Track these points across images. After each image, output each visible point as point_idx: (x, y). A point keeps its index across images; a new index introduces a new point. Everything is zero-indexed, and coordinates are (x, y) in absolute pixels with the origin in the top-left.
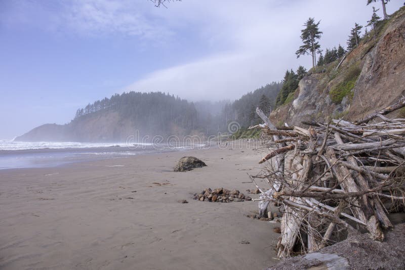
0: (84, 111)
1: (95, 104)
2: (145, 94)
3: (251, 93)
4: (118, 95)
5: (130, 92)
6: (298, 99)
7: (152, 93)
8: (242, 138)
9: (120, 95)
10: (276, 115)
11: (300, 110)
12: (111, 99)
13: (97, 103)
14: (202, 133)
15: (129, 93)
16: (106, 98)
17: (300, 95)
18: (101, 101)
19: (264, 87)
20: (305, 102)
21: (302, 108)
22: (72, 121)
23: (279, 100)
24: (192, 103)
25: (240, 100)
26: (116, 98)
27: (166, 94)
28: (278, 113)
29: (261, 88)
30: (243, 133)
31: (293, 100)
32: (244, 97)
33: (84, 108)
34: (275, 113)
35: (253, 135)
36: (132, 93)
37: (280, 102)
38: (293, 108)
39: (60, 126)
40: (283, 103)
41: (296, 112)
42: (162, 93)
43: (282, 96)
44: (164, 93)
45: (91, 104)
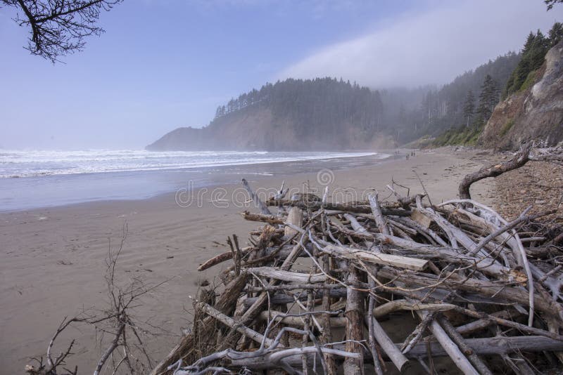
0: (226, 109)
1: (240, 98)
2: (308, 81)
3: (471, 72)
4: (271, 85)
5: (287, 80)
6: (541, 83)
7: (318, 80)
8: (451, 144)
9: (273, 84)
10: (506, 109)
11: (544, 101)
12: (261, 90)
13: (243, 97)
14: (391, 136)
15: (285, 80)
16: (254, 90)
17: (546, 75)
18: (247, 94)
19: (493, 61)
20: (555, 87)
21: (548, 96)
22: (211, 122)
23: (511, 82)
24: (377, 92)
25: (452, 84)
26: (268, 89)
27: (339, 80)
28: (508, 105)
29: (487, 62)
30: (453, 137)
31: (534, 83)
32: (458, 79)
33: (226, 104)
34: (503, 106)
35: (468, 140)
36: (290, 81)
37: (513, 86)
38: (531, 97)
39: (196, 130)
40: (518, 88)
41: (537, 104)
42: (333, 78)
43: (517, 78)
44: (336, 79)
45: (235, 99)
